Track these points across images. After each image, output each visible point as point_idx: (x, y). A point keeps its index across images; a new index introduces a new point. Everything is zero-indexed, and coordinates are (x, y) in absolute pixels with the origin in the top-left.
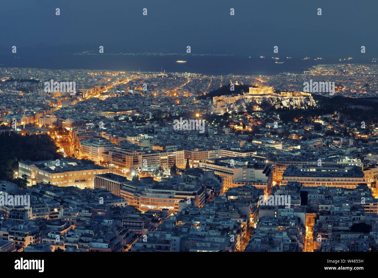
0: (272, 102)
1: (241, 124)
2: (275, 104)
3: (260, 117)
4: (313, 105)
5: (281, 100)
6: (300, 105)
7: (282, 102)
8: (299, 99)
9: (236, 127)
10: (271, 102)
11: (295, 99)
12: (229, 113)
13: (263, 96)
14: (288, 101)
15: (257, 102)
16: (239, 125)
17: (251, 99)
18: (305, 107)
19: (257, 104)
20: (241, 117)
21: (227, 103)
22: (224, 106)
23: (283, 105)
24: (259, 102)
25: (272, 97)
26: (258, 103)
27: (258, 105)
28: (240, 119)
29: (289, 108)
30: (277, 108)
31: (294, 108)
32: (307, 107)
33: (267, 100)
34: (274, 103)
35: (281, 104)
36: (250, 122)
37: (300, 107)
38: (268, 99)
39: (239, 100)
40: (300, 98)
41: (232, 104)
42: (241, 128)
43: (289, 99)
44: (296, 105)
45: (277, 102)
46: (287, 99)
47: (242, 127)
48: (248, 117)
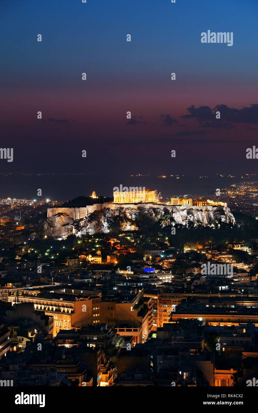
0: (156, 216)
1: (99, 252)
2: (161, 220)
3: (133, 241)
4: (230, 222)
5: (172, 211)
6: (206, 221)
7: (174, 215)
8: (204, 210)
9: (90, 258)
10: (154, 215)
11: (198, 210)
12: (77, 235)
13: (139, 205)
14: (185, 213)
15: (128, 215)
16: (94, 255)
17: (117, 210)
18: (216, 225)
19: (127, 220)
20: (99, 243)
21: (73, 219)
22: (68, 224)
23: (174, 221)
24: (131, 215)
25: (155, 206)
26: (130, 217)
27: (130, 220)
28: (97, 246)
29: (186, 225)
30: (164, 226)
31: (195, 225)
32: (219, 225)
33: (146, 212)
34: (159, 217)
35: (172, 219)
36: (116, 249)
37: (206, 225)
38: (148, 210)
39: (95, 212)
40: (207, 208)
41: (82, 219)
42: (99, 260)
43: (185, 211)
44: (198, 221)
45: (164, 216)
46: (183, 210)
47: (101, 258)
48: (112, 242)
